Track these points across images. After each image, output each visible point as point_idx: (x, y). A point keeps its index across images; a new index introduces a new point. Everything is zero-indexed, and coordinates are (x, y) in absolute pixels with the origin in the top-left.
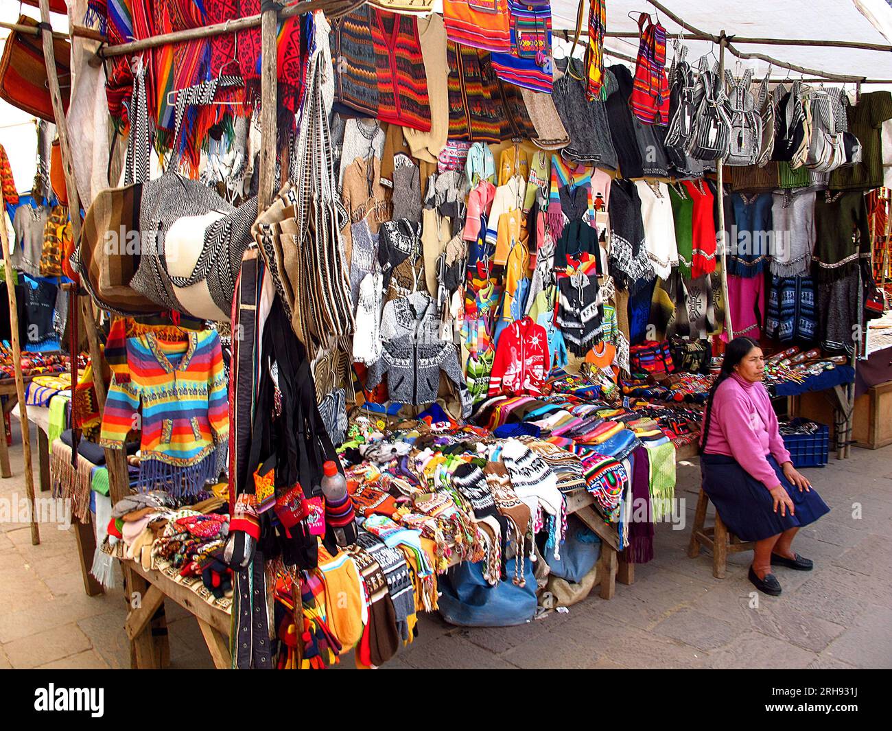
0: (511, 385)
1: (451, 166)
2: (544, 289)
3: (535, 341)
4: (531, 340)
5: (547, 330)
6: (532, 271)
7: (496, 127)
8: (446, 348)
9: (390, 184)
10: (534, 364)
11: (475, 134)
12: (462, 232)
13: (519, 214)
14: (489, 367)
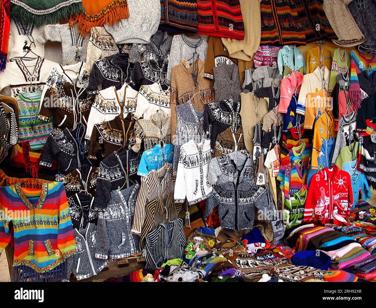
0: (320, 214)
1: (266, 63)
2: (348, 145)
3: (341, 182)
4: (338, 181)
5: (351, 174)
6: (336, 133)
7: (302, 34)
8: (259, 191)
9: (212, 77)
10: (340, 199)
11: (285, 40)
12: (276, 108)
13: (324, 92)
14: (302, 202)
